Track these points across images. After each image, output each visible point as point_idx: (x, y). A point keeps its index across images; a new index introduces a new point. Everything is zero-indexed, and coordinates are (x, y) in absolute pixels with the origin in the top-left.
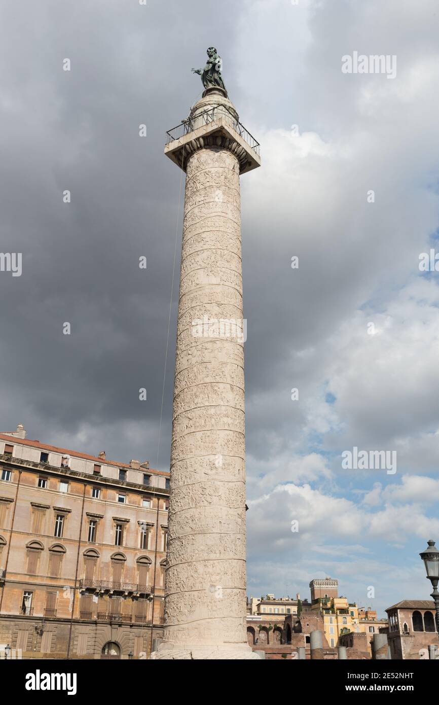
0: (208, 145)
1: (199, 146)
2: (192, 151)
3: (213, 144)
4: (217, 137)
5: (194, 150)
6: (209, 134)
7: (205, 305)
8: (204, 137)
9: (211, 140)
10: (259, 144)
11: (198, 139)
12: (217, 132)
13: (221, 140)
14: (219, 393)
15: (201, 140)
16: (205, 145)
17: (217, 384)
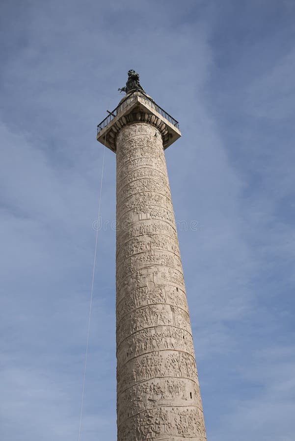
0: (130, 122)
1: (122, 124)
2: (118, 131)
3: (134, 120)
4: (136, 113)
5: (120, 129)
6: (129, 113)
7: (137, 238)
8: (126, 116)
9: (131, 117)
10: (177, 122)
11: (121, 119)
12: (135, 108)
13: (140, 115)
14: (158, 314)
15: (123, 118)
16: (127, 122)
17: (155, 306)
